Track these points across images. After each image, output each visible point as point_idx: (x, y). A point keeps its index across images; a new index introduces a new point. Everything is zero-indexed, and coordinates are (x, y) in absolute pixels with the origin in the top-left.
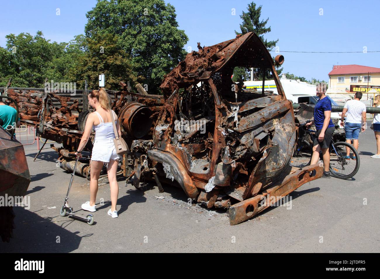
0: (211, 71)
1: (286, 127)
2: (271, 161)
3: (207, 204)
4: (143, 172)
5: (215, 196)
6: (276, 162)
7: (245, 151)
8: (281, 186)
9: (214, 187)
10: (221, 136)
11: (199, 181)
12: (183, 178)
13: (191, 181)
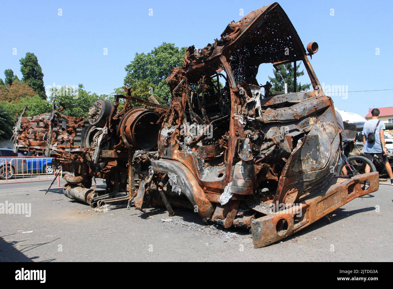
0: (224, 46)
1: (326, 127)
2: (308, 158)
3: (224, 223)
4: (147, 189)
5: (234, 211)
6: (316, 160)
7: (272, 148)
8: (324, 197)
9: (231, 196)
10: (238, 126)
11: (212, 192)
12: (193, 190)
13: (203, 193)
